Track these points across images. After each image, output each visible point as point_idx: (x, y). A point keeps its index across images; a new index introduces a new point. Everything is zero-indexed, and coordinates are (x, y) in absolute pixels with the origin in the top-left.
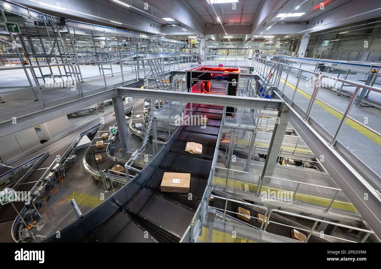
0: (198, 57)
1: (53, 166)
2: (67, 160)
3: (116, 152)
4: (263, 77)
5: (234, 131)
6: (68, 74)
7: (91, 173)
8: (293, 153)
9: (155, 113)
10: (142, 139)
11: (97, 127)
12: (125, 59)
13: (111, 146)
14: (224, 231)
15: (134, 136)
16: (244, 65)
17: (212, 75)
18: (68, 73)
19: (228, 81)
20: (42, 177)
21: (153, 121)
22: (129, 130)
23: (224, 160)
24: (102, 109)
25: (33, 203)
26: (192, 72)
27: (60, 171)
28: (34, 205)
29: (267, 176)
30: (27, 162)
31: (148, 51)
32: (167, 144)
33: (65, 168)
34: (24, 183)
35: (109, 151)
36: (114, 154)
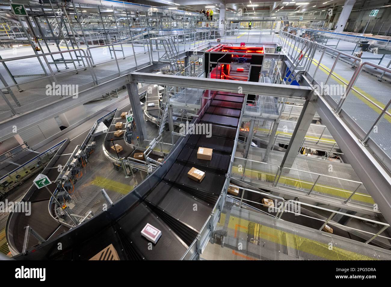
0: (216, 32)
1: (76, 152)
2: (87, 147)
3: (133, 139)
4: (291, 58)
5: (255, 120)
6: (79, 58)
7: (111, 160)
8: (317, 143)
9: (172, 100)
10: (159, 127)
11: (113, 113)
12: (136, 37)
13: (128, 134)
14: (240, 217)
15: (149, 122)
16: (270, 41)
17: (232, 56)
18: (79, 56)
19: (251, 64)
20: (67, 162)
21: (169, 108)
22: (144, 117)
23: (242, 148)
24: (115, 94)
25: (63, 186)
26: (211, 54)
27: (82, 157)
28: (64, 188)
29: (286, 168)
30: (52, 147)
31: (160, 27)
32: (186, 136)
33: (87, 154)
34: (51, 168)
35: (126, 138)
36: (132, 141)
